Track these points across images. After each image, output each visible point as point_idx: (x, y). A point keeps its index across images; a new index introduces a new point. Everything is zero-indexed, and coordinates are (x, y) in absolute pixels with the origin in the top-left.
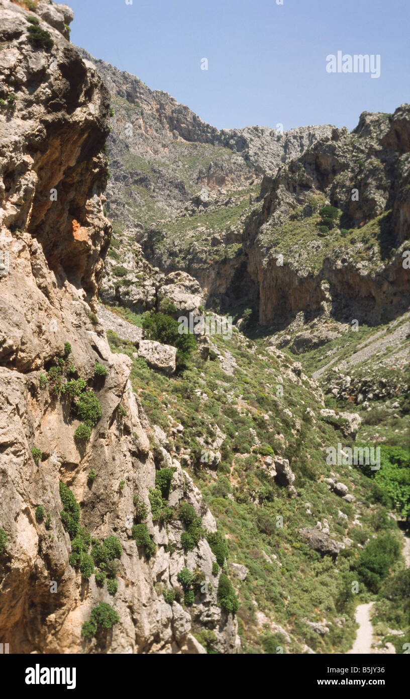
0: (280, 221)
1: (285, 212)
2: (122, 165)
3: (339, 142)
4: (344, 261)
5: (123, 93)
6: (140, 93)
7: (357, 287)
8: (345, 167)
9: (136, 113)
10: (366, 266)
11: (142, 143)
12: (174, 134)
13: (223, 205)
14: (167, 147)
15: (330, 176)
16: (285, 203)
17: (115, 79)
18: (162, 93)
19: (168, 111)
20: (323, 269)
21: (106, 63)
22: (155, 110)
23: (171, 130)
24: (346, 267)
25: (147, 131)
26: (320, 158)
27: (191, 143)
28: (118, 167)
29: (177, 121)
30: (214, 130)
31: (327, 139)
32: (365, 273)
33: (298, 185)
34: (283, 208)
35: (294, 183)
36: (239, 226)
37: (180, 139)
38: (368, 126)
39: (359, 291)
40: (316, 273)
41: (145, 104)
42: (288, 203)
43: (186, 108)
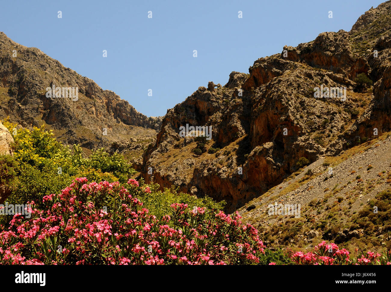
0: (166, 149)
1: (170, 142)
2: (75, 133)
3: (213, 92)
4: (209, 170)
5: (83, 91)
6: (95, 92)
7: (219, 189)
8: (217, 109)
9: (90, 103)
10: (226, 171)
11: (93, 123)
12: (117, 120)
13: (133, 149)
14: (112, 127)
15: (206, 117)
16: (171, 136)
17: (78, 81)
18: (110, 92)
19: (114, 104)
20: (193, 178)
21: (73, 70)
22: (104, 103)
23: (115, 118)
24: (211, 174)
25: (97, 116)
26: (199, 103)
27: (129, 126)
28: (72, 135)
29: (120, 111)
30: (144, 117)
31: (204, 89)
32: (224, 176)
33: (182, 123)
34: (169, 140)
35: (179, 122)
36: (141, 159)
37: (121, 123)
38: (236, 80)
39: (220, 193)
40: (188, 181)
41: (98, 99)
42: (173, 136)
43: (126, 103)
